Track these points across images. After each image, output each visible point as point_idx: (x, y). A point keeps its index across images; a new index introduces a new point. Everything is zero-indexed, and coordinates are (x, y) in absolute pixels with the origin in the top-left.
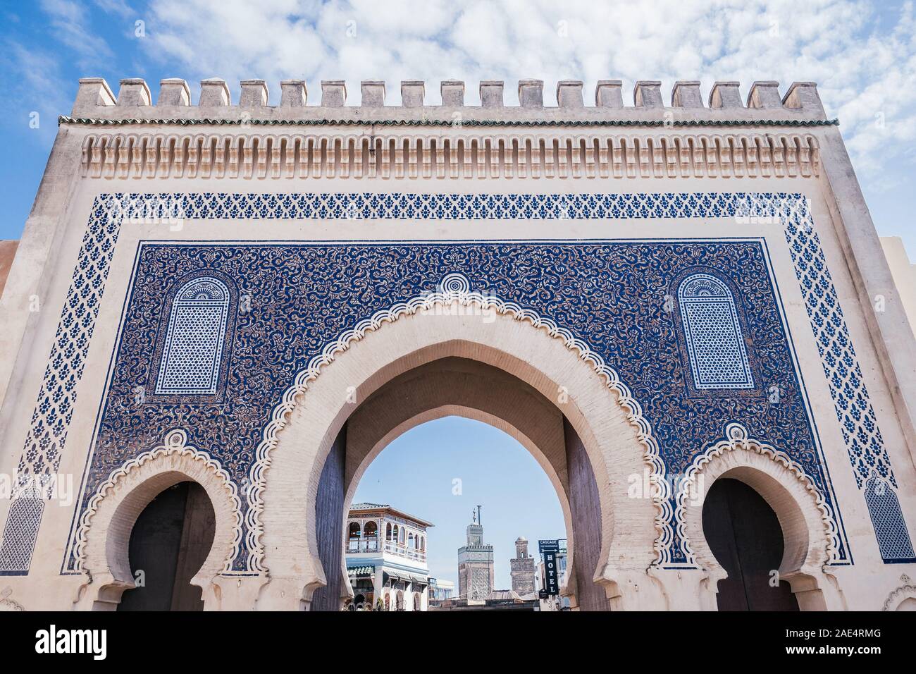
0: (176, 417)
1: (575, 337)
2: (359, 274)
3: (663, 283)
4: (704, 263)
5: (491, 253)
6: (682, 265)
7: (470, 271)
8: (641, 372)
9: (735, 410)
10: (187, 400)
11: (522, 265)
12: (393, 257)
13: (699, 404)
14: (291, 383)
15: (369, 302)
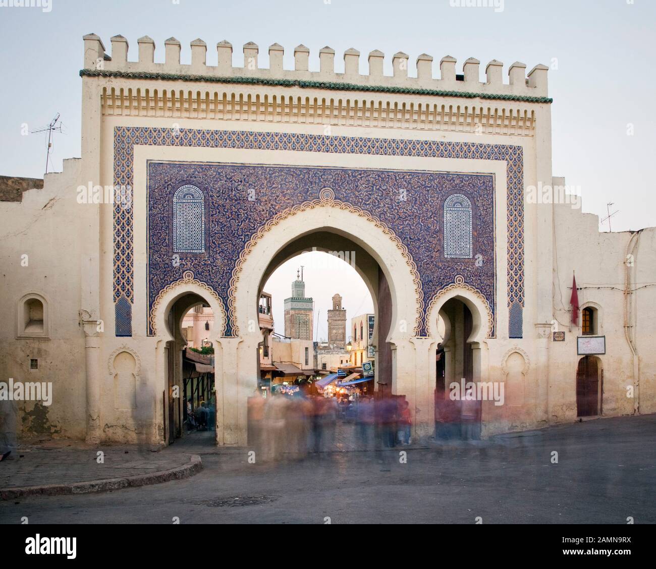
0: (187, 264)
1: (388, 227)
2: (274, 186)
3: (438, 198)
4: (461, 188)
5: (347, 175)
6: (449, 188)
7: (335, 186)
8: (420, 247)
9: (461, 269)
10: (190, 255)
11: (363, 184)
12: (293, 175)
13: (445, 265)
14: (243, 248)
15: (281, 203)
